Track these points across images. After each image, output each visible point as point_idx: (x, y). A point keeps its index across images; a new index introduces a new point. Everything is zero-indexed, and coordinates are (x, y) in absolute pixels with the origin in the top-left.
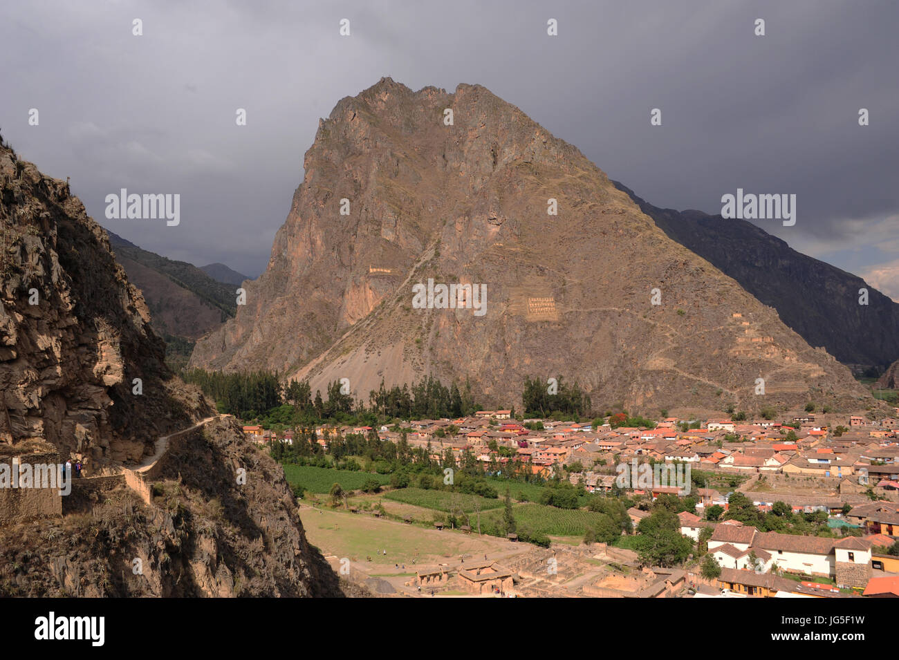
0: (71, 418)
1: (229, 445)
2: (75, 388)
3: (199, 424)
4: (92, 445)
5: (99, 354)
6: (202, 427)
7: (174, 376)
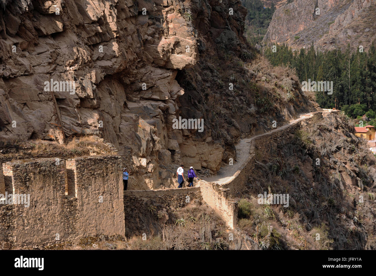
0: (131, 111)
1: (336, 152)
2: (135, 71)
3: (293, 122)
4: (158, 147)
5: (164, 25)
6: (298, 126)
7: (258, 56)
